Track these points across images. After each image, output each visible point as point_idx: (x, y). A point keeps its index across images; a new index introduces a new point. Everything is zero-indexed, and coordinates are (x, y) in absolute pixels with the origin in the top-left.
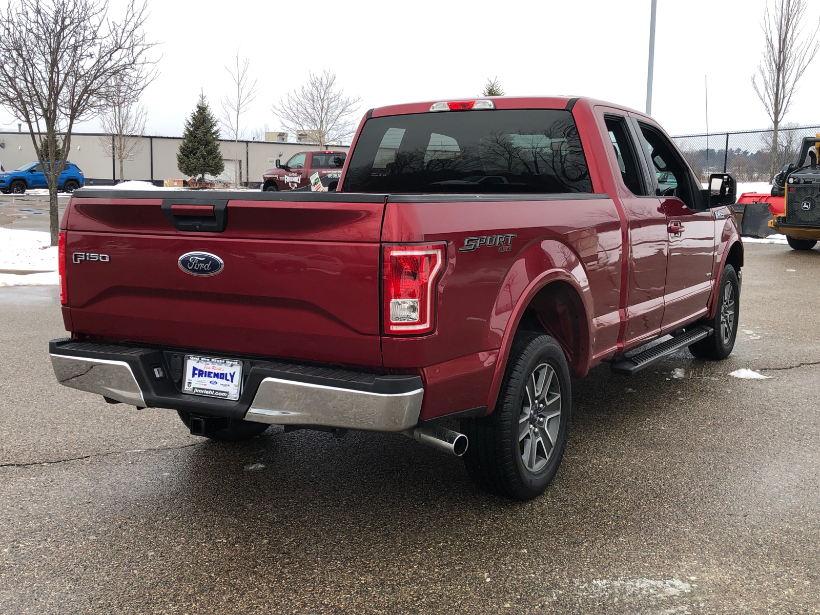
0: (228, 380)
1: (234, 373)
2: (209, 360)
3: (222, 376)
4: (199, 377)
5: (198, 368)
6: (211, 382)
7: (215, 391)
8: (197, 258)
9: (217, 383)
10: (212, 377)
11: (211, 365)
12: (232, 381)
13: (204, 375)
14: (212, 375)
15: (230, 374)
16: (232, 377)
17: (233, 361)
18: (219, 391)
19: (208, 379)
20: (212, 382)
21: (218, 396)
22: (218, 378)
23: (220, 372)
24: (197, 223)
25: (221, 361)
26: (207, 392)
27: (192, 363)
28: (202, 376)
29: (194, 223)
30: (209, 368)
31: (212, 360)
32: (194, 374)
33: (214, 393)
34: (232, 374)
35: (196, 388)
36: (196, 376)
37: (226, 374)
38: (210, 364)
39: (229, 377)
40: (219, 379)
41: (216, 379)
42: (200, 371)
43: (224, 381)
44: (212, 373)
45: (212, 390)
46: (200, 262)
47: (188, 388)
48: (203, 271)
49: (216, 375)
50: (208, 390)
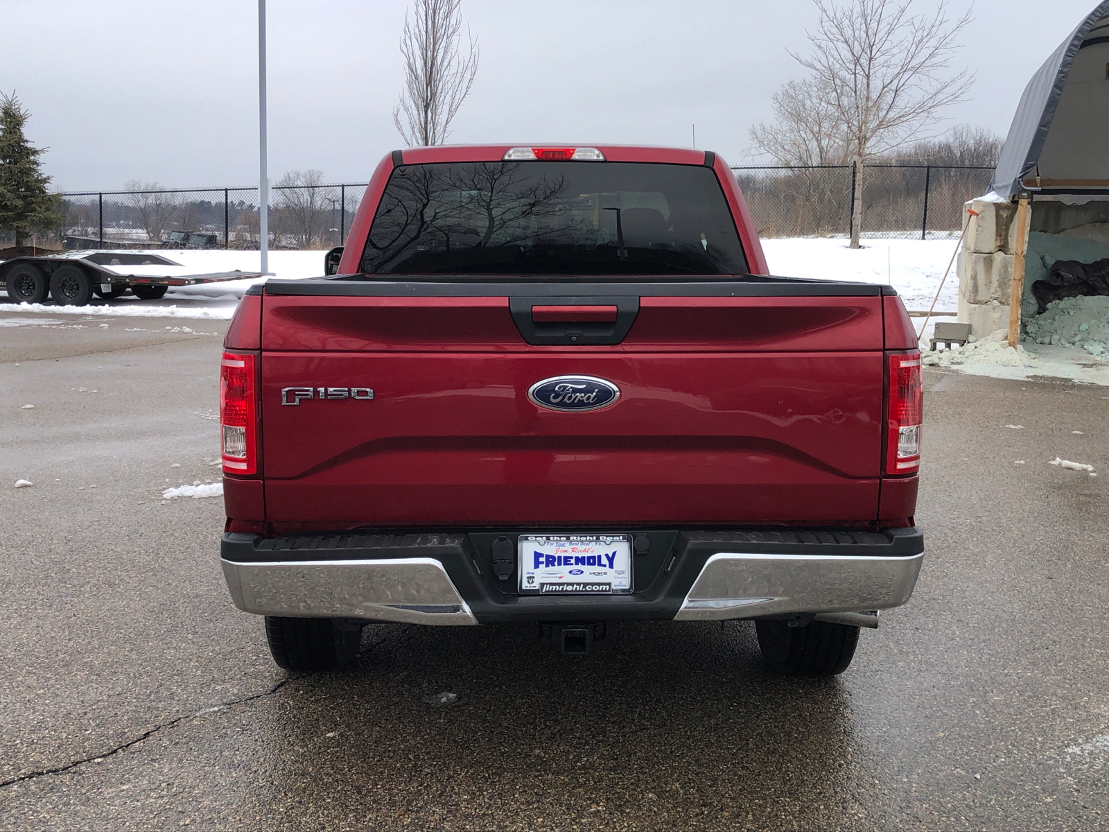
0: (605, 566)
1: (614, 554)
2: (565, 539)
3: (593, 561)
4: (547, 566)
5: (545, 553)
6: (570, 572)
7: (585, 585)
8: (570, 385)
9: (582, 572)
10: (572, 564)
11: (568, 547)
12: (611, 566)
13: (556, 563)
14: (573, 561)
15: (607, 555)
16: (611, 560)
17: (613, 537)
18: (593, 584)
19: (565, 569)
20: (574, 572)
21: (592, 591)
22: (583, 564)
23: (586, 555)
24: (574, 334)
25: (588, 538)
26: (570, 588)
27: (529, 547)
28: (553, 565)
29: (568, 332)
30: (566, 551)
31: (571, 538)
32: (537, 564)
33: (584, 587)
34: (610, 556)
35: (547, 584)
36: (542, 566)
37: (599, 557)
38: (567, 544)
39: (604, 561)
40: (586, 566)
41: (580, 567)
42: (548, 557)
43: (596, 568)
44: (572, 558)
45: (579, 584)
46: (575, 391)
47: (529, 585)
48: (581, 404)
49: (580, 560)
50: (572, 584)
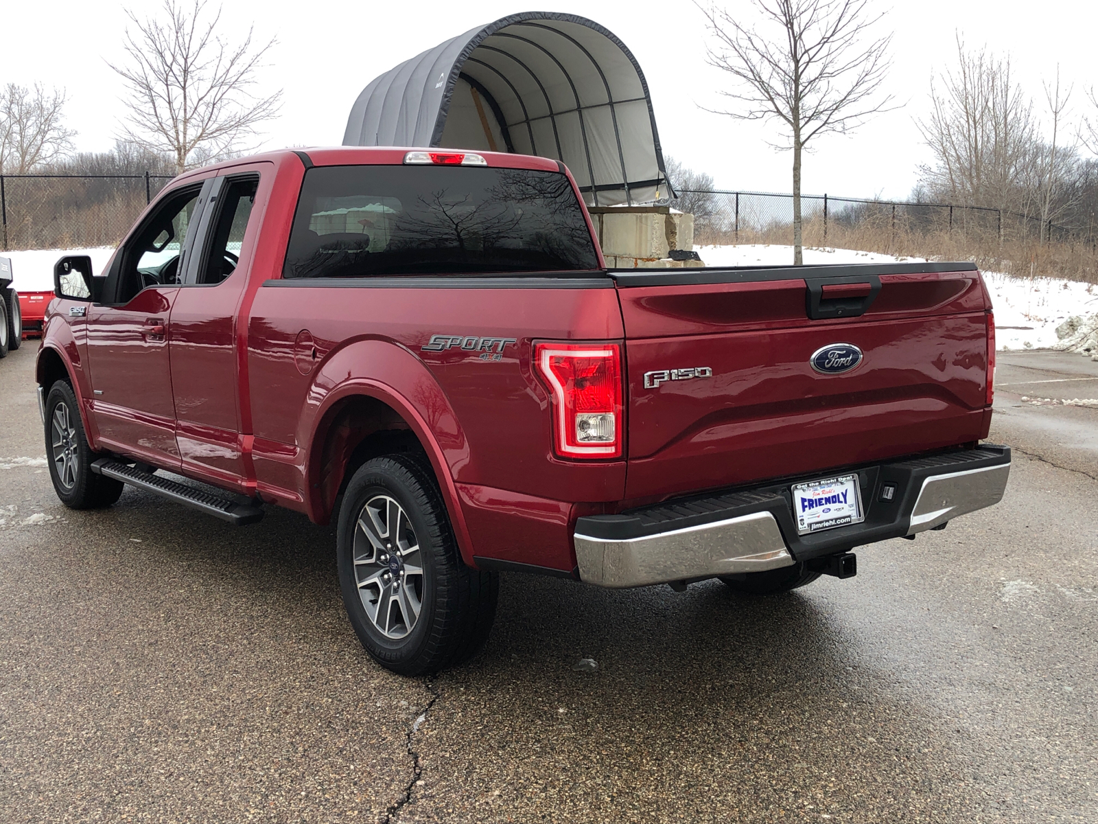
0: (842, 502)
1: (846, 491)
2: (818, 484)
3: (834, 499)
4: (810, 509)
5: (807, 498)
6: (823, 511)
7: (836, 519)
9: (830, 510)
10: (823, 504)
11: (820, 490)
12: (846, 502)
13: (814, 505)
14: (824, 502)
15: (842, 493)
16: (845, 496)
17: (846, 477)
18: (840, 518)
19: (820, 508)
20: (825, 511)
21: (841, 524)
22: (830, 503)
23: (830, 495)
24: (841, 308)
25: (832, 481)
26: (827, 524)
27: (798, 494)
28: (813, 507)
29: (837, 307)
30: (819, 494)
31: (822, 482)
32: (804, 507)
33: (836, 522)
34: (844, 493)
35: (813, 523)
36: (807, 509)
37: (838, 495)
38: (819, 488)
39: (842, 499)
40: (832, 504)
41: (828, 506)
42: (810, 500)
43: (837, 505)
44: (822, 499)
45: (832, 520)
47: (801, 527)
49: (828, 500)
50: (828, 521)
